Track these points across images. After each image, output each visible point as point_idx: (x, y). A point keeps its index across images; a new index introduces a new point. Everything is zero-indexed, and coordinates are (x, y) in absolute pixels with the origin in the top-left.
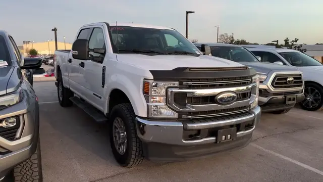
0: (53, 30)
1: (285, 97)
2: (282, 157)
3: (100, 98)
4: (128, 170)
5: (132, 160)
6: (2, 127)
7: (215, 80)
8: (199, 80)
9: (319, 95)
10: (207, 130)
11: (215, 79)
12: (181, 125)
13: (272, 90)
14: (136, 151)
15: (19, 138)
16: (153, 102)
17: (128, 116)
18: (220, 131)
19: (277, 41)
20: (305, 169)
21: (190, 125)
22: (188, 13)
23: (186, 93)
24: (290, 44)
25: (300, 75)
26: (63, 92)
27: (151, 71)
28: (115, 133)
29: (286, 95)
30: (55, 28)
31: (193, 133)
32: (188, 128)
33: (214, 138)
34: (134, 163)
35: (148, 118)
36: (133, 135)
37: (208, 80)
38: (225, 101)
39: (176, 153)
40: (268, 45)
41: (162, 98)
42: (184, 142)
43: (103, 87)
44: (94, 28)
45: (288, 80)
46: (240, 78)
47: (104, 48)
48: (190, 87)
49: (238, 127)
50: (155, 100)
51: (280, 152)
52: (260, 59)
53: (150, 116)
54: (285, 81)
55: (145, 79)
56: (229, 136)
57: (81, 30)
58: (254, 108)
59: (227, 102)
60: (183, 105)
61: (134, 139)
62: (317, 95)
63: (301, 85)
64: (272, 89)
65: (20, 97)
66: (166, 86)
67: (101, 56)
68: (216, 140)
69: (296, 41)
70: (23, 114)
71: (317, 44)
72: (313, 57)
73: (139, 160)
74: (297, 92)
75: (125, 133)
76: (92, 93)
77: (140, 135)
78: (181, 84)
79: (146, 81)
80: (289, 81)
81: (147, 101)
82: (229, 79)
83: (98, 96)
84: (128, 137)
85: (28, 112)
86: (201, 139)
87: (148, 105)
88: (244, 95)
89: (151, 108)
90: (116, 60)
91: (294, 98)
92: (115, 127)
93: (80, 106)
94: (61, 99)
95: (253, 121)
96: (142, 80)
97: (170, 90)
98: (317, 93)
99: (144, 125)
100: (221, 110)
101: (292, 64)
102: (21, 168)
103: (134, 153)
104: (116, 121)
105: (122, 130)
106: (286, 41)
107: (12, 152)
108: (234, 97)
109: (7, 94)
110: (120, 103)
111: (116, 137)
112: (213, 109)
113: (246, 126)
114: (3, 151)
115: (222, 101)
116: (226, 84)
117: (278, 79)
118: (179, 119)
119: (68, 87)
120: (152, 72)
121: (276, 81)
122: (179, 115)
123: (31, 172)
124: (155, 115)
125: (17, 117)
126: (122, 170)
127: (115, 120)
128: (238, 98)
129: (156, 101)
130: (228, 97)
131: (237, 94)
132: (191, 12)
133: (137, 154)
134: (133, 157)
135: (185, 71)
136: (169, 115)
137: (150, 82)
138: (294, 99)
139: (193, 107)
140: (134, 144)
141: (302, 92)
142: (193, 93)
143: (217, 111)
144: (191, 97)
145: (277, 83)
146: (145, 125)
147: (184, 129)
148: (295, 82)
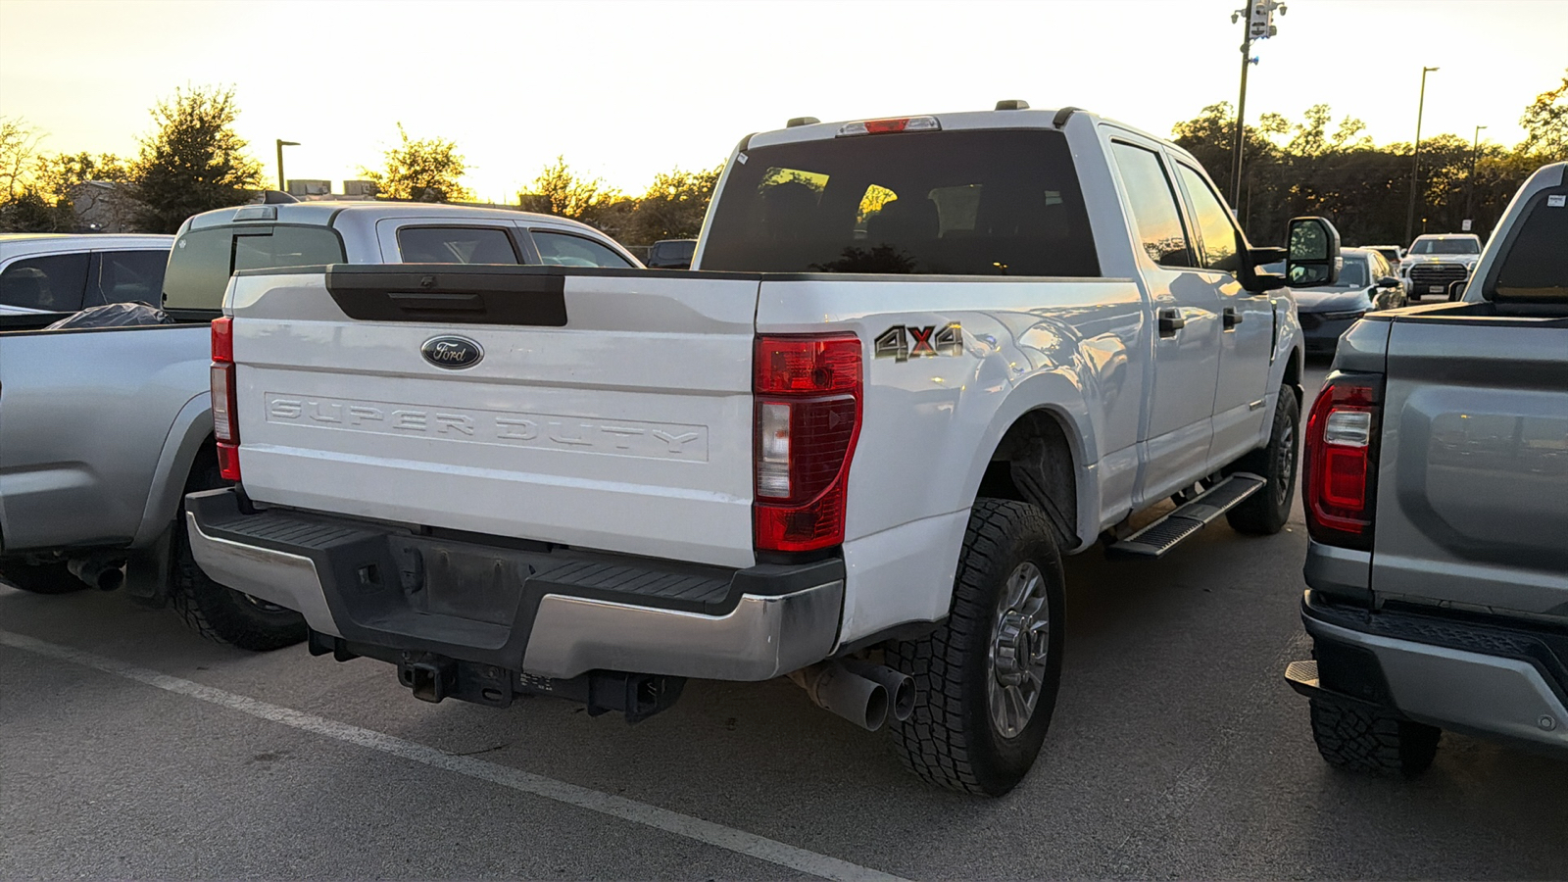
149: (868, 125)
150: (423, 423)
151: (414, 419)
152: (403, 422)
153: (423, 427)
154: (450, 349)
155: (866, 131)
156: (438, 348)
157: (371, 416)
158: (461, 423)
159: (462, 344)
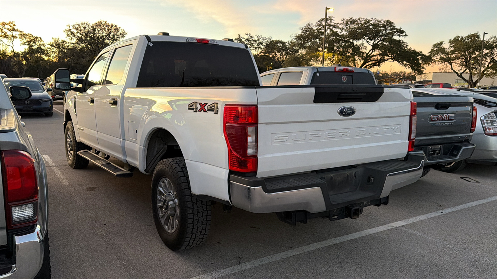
149: (198, 39)
150: (335, 135)
151: (332, 134)
152: (328, 136)
153: (335, 136)
154: (348, 110)
155: (196, 41)
156: (344, 111)
157: (317, 136)
158: (346, 133)
159: (351, 109)
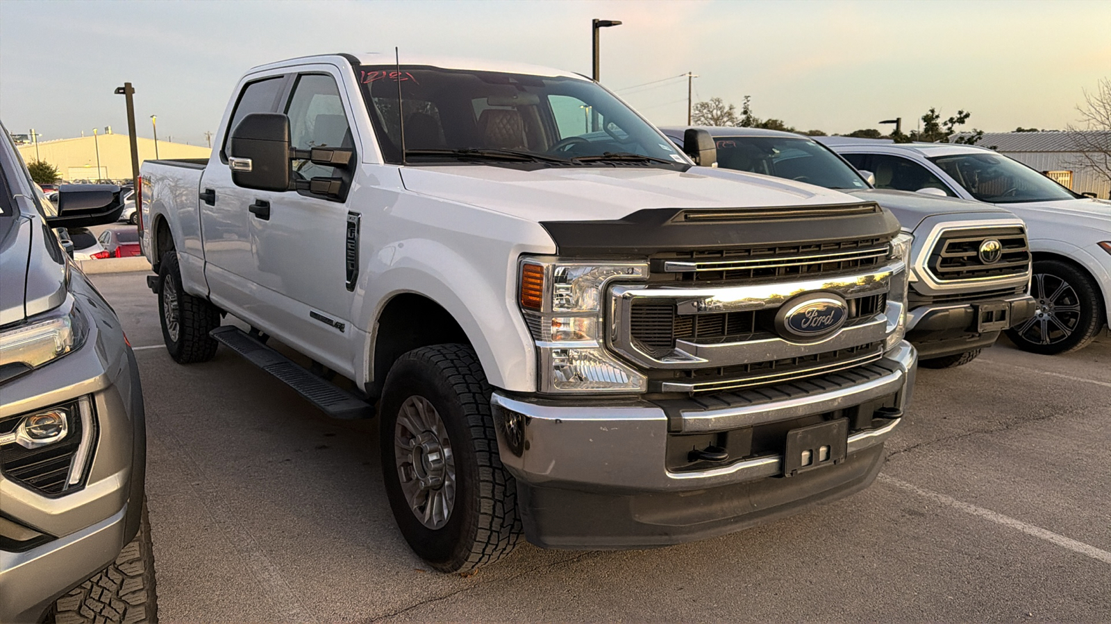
0: (118, 91)
1: (976, 308)
2: (990, 515)
3: (340, 327)
4: (463, 583)
5: (477, 548)
6: (14, 446)
7: (772, 250)
8: (719, 253)
9: (1074, 301)
10: (751, 430)
11: (772, 248)
12: (658, 415)
13: (932, 285)
14: (493, 516)
15: (81, 486)
16: (553, 337)
17: (459, 389)
18: (795, 435)
19: (898, 121)
20: (1075, 554)
21: (691, 417)
22: (597, 25)
23: (673, 301)
24: (944, 129)
25: (1022, 230)
26: (181, 308)
27: (547, 225)
28: (406, 452)
29: (976, 302)
30: (128, 85)
31: (701, 445)
32: (686, 429)
33: (771, 461)
34: (485, 559)
35: (539, 397)
36: (481, 459)
37: (747, 252)
38: (809, 328)
39: (639, 518)
40: (854, 135)
41: (586, 322)
42: (670, 475)
43: (351, 287)
44: (300, 75)
45: (984, 248)
46: (856, 244)
47: (349, 145)
48: (687, 279)
49: (852, 415)
50: (562, 328)
51: (977, 500)
52: (871, 179)
53: (544, 389)
54: (973, 253)
55: (524, 254)
56: (823, 450)
57: (247, 85)
58: (896, 349)
59: (817, 328)
60: (666, 346)
61: (485, 474)
62: (1067, 300)
63: (1025, 267)
64: (932, 283)
65: (74, 329)
66: (604, 280)
67: (339, 174)
68: (782, 465)
69: (961, 121)
70: (92, 396)
71: (1019, 130)
72: (1045, 173)
73: (502, 545)
74: (1010, 292)
75: (447, 452)
76: (303, 311)
77: (507, 458)
78: (656, 268)
79: (529, 260)
80: (985, 252)
81: (535, 332)
82: (818, 247)
83: (329, 322)
84: (461, 465)
85: (109, 388)
86: (730, 464)
87: (537, 349)
88: (868, 305)
89: (550, 359)
90: (399, 189)
91: (1004, 312)
92: (404, 429)
93: (256, 358)
94: (174, 335)
95: (897, 395)
96: (513, 258)
97: (617, 292)
98: (1068, 293)
99: (523, 421)
100: (794, 360)
101: (980, 197)
102: (82, 596)
103: (483, 521)
104: (409, 410)
105: (432, 441)
106: (929, 120)
107: (55, 538)
108: (838, 312)
109: (27, 321)
110: (425, 344)
111: (407, 465)
112: (768, 357)
113: (876, 415)
114: (26, 536)
115: (798, 326)
116: (809, 266)
117: (952, 247)
118: (650, 398)
119: (203, 291)
120: (552, 228)
121: (944, 254)
122: (650, 383)
123: (120, 607)
124: (560, 383)
125: (70, 406)
126: (440, 584)
127: (405, 406)
128: (850, 316)
129: (566, 333)
130: (820, 313)
131: (848, 302)
132: (608, 24)
133: (496, 527)
134: (482, 535)
135: (669, 222)
136: (612, 384)
137: (546, 264)
138: (1002, 316)
139: (697, 352)
140: (485, 490)
141: (1025, 292)
142: (699, 299)
143: (779, 365)
144: (693, 316)
145: (945, 261)
146: (528, 419)
147: (669, 431)
148: (1005, 257)
